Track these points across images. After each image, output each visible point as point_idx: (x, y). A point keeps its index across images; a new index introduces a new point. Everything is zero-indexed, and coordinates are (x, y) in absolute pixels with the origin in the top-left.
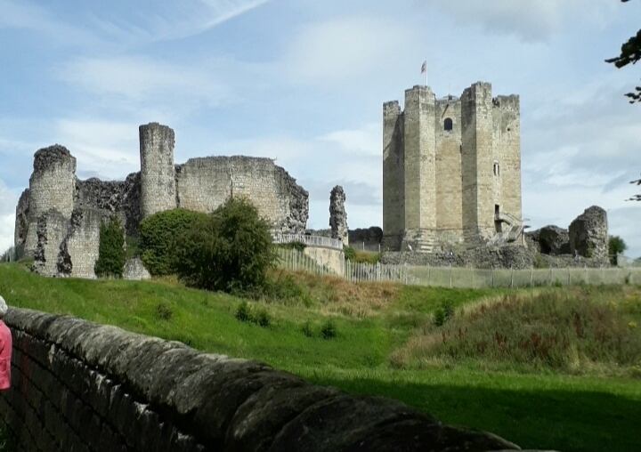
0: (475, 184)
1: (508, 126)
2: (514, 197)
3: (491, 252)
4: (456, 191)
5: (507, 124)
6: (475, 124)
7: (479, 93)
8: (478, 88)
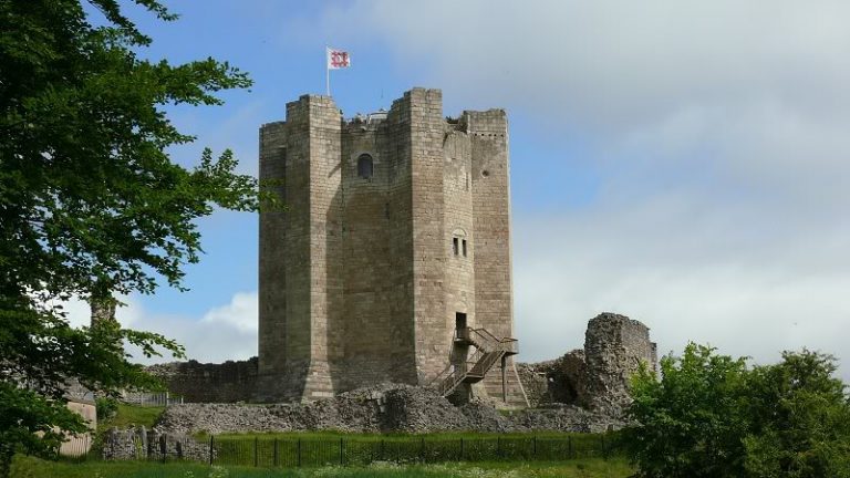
0: (411, 275)
1: (484, 167)
2: (495, 297)
3: (366, 401)
4: (379, 289)
5: (481, 163)
6: (410, 163)
7: (418, 108)
8: (413, 100)
